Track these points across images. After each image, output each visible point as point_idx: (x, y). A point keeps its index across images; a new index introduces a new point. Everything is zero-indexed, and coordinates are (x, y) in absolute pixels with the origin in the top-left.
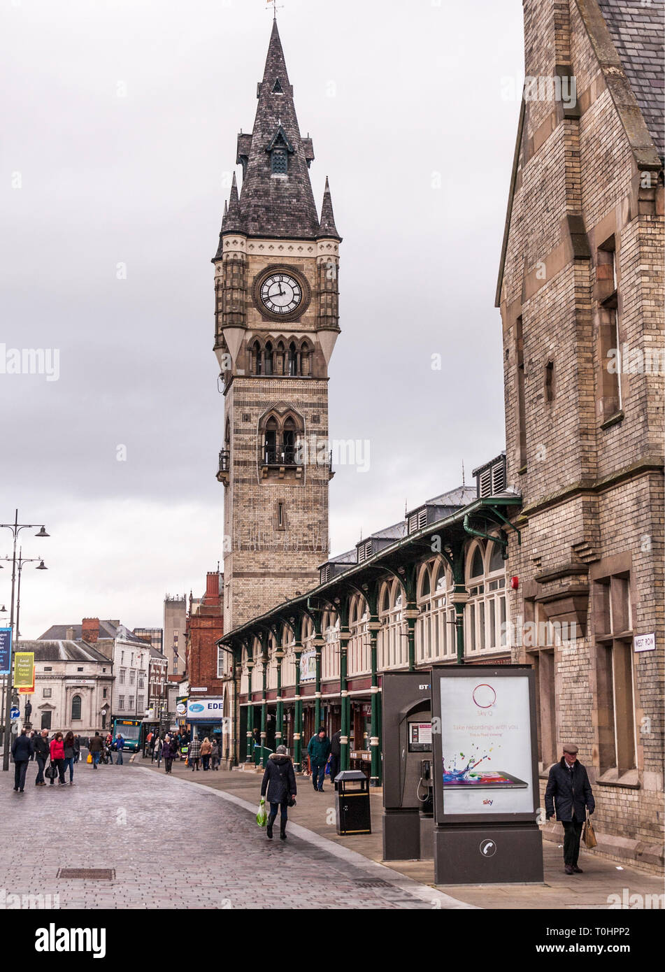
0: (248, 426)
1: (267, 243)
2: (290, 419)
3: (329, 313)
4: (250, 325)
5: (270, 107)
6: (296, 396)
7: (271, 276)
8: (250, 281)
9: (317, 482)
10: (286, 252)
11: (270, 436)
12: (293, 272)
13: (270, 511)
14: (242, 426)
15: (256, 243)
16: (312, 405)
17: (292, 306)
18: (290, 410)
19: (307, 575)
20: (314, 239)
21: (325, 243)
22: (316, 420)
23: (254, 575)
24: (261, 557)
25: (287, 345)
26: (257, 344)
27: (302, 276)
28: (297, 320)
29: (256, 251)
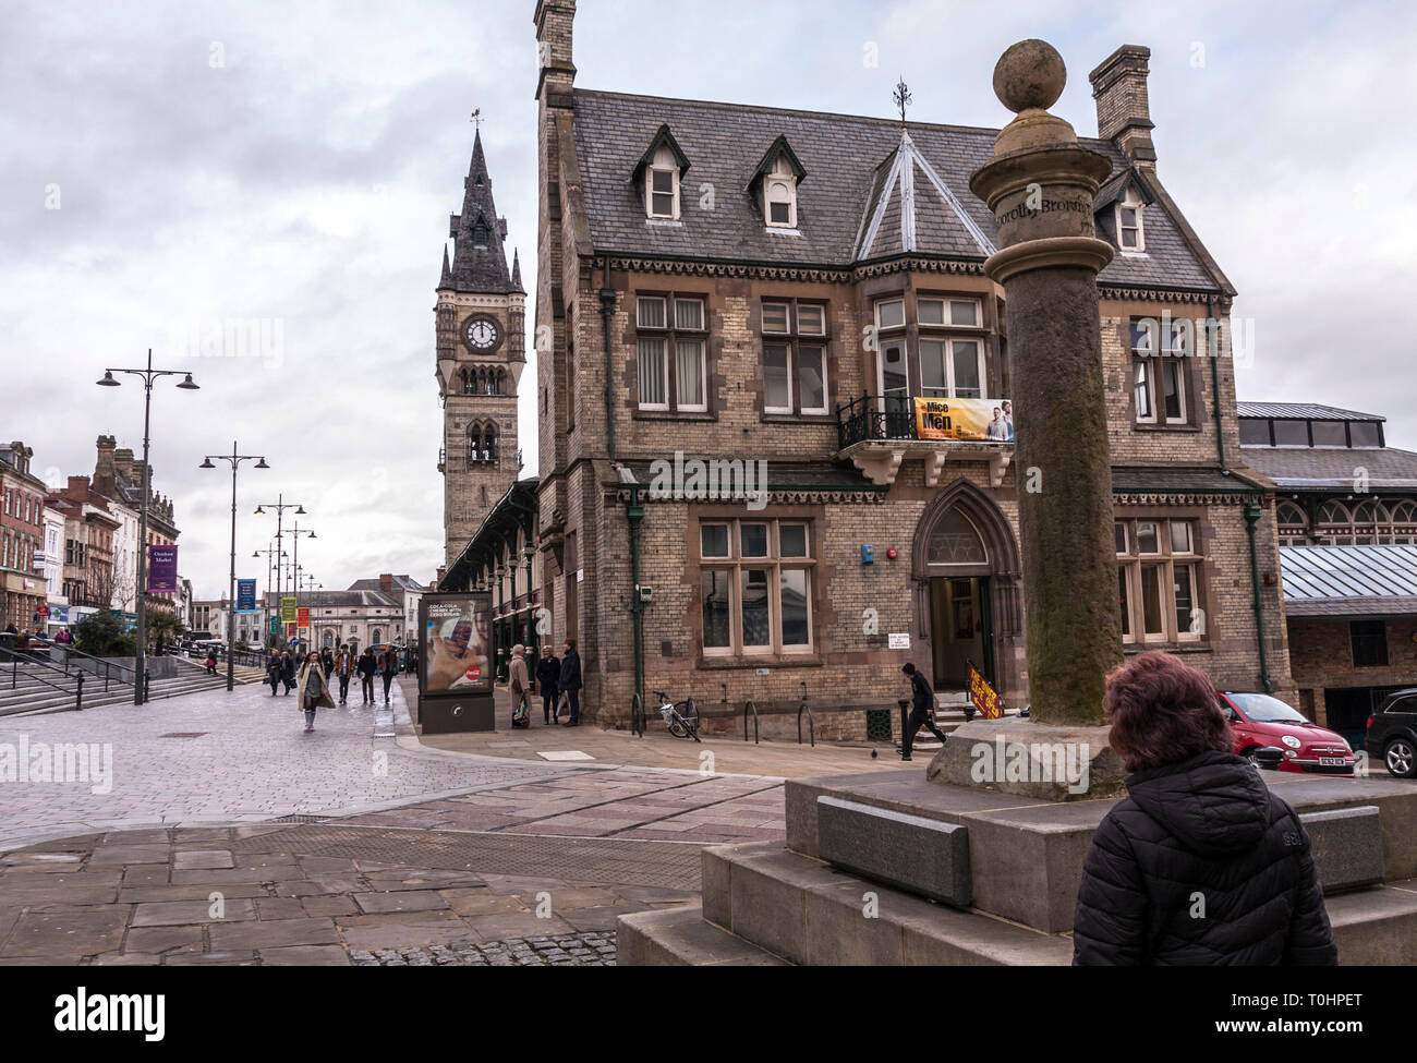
0: (459, 431)
1: (471, 297)
2: (489, 426)
3: (517, 348)
4: (459, 358)
5: (474, 196)
6: (494, 409)
7: (474, 322)
8: (459, 325)
9: (510, 471)
10: (486, 304)
11: (475, 438)
12: (490, 318)
13: (475, 494)
14: (456, 431)
15: (463, 297)
16: (506, 416)
17: (491, 343)
18: (490, 419)
20: (506, 294)
21: (515, 297)
22: (509, 426)
24: (469, 526)
25: (487, 373)
26: (464, 371)
27: (497, 321)
28: (494, 354)
29: (463, 303)
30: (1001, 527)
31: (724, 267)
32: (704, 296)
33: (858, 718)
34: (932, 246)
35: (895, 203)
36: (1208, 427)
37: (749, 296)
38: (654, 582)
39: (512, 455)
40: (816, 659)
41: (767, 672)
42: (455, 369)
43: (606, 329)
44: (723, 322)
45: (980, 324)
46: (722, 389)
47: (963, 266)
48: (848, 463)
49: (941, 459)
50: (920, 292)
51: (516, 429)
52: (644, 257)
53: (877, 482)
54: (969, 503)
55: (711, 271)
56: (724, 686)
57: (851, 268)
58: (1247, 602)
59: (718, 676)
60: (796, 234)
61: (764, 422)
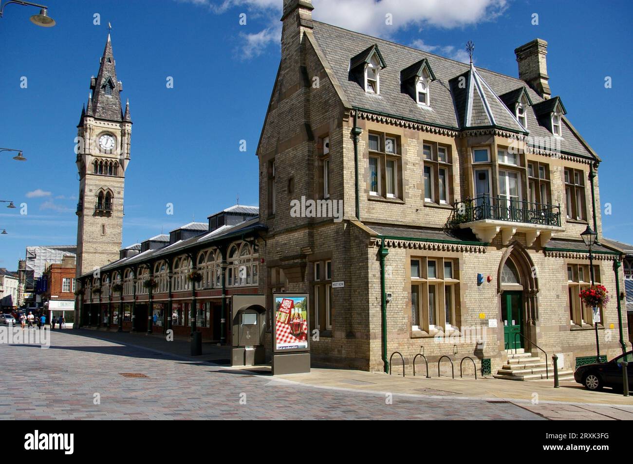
0: (91, 194)
2: (108, 192)
4: (94, 154)
6: (112, 183)
7: (103, 135)
8: (95, 137)
9: (118, 217)
10: (110, 126)
11: (100, 198)
12: (112, 134)
13: (99, 228)
15: (98, 122)
16: (118, 187)
18: (108, 188)
19: (113, 253)
20: (122, 123)
22: (119, 193)
24: (95, 246)
25: (109, 163)
26: (96, 162)
27: (115, 136)
28: (113, 153)
29: (98, 125)
31: (408, 122)
32: (398, 138)
33: (478, 363)
34: (501, 123)
35: (477, 101)
36: (591, 222)
37: (418, 139)
38: (391, 290)
39: (120, 208)
42: (91, 160)
43: (356, 149)
44: (407, 151)
45: (519, 165)
46: (407, 187)
47: (515, 135)
48: (469, 230)
50: (498, 146)
52: (373, 112)
53: (484, 241)
55: (402, 124)
56: (422, 347)
57: (462, 130)
58: (616, 305)
59: (420, 342)
60: (430, 109)
61: (425, 206)
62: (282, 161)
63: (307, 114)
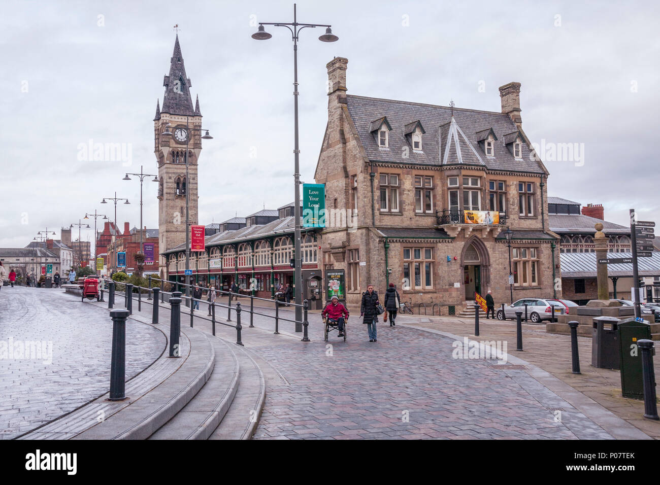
0: (170, 180)
1: (176, 117)
2: (185, 178)
3: (198, 142)
4: (171, 146)
5: (176, 67)
6: (187, 171)
7: (178, 129)
9: (194, 200)
10: (183, 120)
11: (178, 184)
12: (185, 127)
13: (178, 210)
14: (169, 180)
15: (173, 116)
16: (192, 174)
17: (186, 139)
18: (185, 175)
20: (193, 116)
21: (197, 118)
22: (194, 179)
23: (173, 231)
24: (176, 225)
25: (184, 153)
26: (173, 152)
27: (189, 129)
28: (187, 144)
29: (173, 119)
30: (485, 250)
31: (405, 165)
32: (399, 175)
33: (446, 308)
34: (467, 161)
35: (453, 145)
36: (540, 217)
37: (412, 175)
38: (392, 267)
39: (195, 193)
40: (434, 290)
41: (422, 294)
42: (169, 151)
43: (372, 185)
44: (404, 183)
45: (479, 186)
46: (404, 205)
47: (476, 167)
48: (442, 230)
49: (471, 230)
50: (464, 176)
51: (197, 181)
52: (382, 162)
53: (451, 236)
54: (476, 242)
55: (401, 167)
56: (410, 298)
57: (441, 166)
58: (551, 273)
59: (409, 296)
60: (422, 152)
61: (416, 216)
62: (331, 187)
63: (344, 161)
